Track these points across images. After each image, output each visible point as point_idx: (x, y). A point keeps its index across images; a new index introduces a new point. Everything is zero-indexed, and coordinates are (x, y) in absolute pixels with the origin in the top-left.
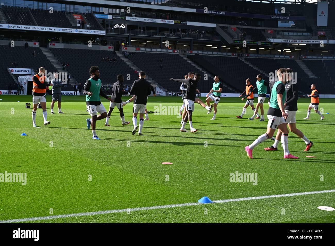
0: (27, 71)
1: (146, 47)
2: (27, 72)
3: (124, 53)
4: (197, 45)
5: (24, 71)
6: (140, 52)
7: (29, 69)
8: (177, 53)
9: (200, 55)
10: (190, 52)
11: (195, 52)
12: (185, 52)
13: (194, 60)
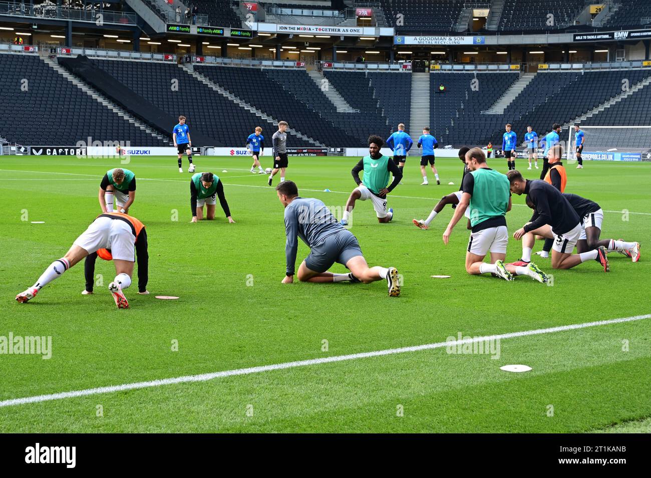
4: (84, 34)
8: (33, 52)
10: (64, 51)
11: (76, 52)
12: (53, 50)
13: (74, 70)
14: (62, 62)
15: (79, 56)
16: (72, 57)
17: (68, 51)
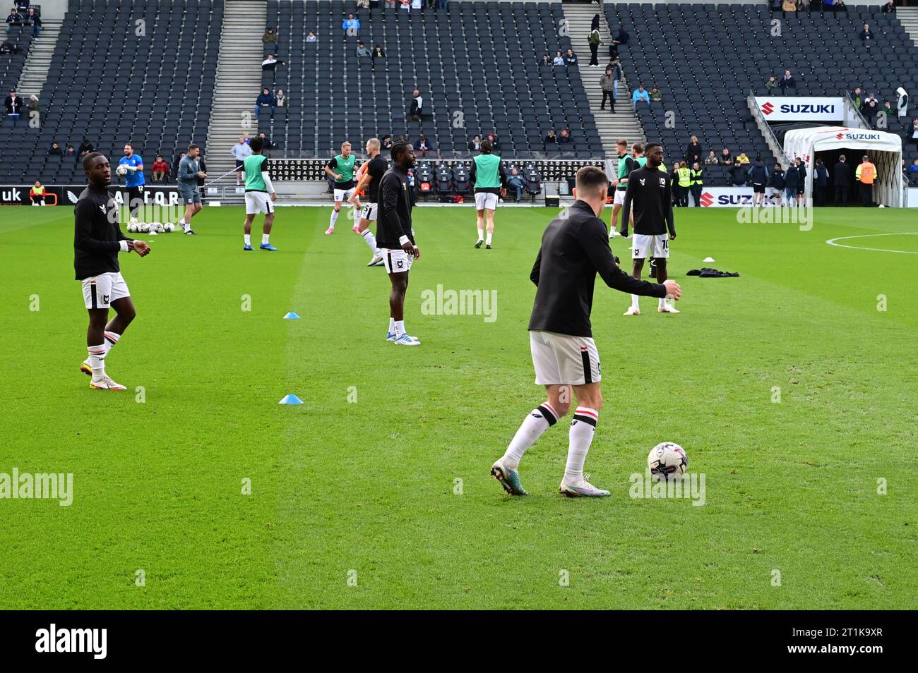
0: (829, 109)
2: (827, 112)
5: (815, 109)
7: (837, 102)
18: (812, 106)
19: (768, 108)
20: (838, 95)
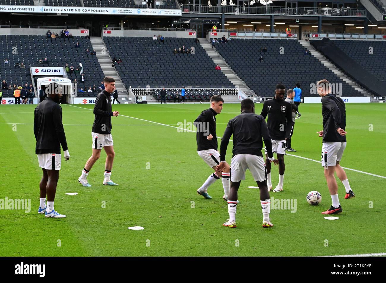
0: (58, 71)
1: (255, 30)
2: (58, 72)
3: (211, 40)
4: (331, 24)
5: (53, 71)
6: (237, 38)
7: (61, 69)
8: (294, 37)
9: (330, 39)
10: (314, 36)
11: (323, 36)
12: (308, 36)
13: (318, 47)
14: (313, 43)
15: (324, 38)
16: (320, 39)
17: (317, 36)
18: (52, 70)
19: (37, 71)
20: (62, 66)
